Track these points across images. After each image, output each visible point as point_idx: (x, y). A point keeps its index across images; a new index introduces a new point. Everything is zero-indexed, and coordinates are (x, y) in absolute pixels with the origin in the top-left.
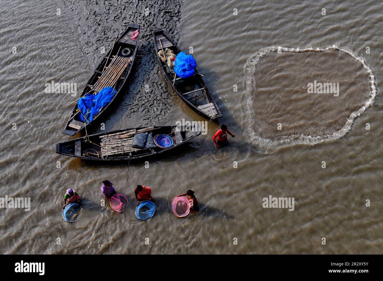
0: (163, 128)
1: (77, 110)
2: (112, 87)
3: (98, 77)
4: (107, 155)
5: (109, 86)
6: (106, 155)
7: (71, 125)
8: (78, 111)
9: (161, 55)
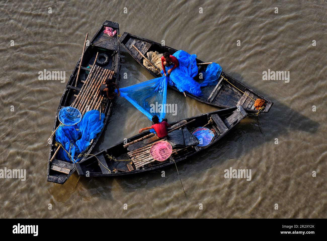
0: (198, 118)
1: (56, 145)
2: (97, 109)
3: (83, 82)
4: (143, 164)
5: (93, 109)
6: (141, 165)
7: (56, 168)
8: (58, 145)
9: (149, 66)
